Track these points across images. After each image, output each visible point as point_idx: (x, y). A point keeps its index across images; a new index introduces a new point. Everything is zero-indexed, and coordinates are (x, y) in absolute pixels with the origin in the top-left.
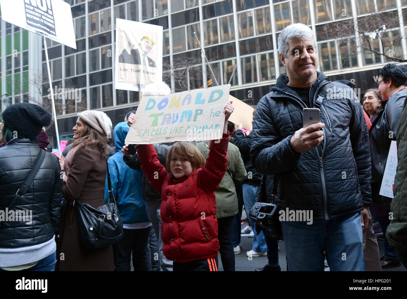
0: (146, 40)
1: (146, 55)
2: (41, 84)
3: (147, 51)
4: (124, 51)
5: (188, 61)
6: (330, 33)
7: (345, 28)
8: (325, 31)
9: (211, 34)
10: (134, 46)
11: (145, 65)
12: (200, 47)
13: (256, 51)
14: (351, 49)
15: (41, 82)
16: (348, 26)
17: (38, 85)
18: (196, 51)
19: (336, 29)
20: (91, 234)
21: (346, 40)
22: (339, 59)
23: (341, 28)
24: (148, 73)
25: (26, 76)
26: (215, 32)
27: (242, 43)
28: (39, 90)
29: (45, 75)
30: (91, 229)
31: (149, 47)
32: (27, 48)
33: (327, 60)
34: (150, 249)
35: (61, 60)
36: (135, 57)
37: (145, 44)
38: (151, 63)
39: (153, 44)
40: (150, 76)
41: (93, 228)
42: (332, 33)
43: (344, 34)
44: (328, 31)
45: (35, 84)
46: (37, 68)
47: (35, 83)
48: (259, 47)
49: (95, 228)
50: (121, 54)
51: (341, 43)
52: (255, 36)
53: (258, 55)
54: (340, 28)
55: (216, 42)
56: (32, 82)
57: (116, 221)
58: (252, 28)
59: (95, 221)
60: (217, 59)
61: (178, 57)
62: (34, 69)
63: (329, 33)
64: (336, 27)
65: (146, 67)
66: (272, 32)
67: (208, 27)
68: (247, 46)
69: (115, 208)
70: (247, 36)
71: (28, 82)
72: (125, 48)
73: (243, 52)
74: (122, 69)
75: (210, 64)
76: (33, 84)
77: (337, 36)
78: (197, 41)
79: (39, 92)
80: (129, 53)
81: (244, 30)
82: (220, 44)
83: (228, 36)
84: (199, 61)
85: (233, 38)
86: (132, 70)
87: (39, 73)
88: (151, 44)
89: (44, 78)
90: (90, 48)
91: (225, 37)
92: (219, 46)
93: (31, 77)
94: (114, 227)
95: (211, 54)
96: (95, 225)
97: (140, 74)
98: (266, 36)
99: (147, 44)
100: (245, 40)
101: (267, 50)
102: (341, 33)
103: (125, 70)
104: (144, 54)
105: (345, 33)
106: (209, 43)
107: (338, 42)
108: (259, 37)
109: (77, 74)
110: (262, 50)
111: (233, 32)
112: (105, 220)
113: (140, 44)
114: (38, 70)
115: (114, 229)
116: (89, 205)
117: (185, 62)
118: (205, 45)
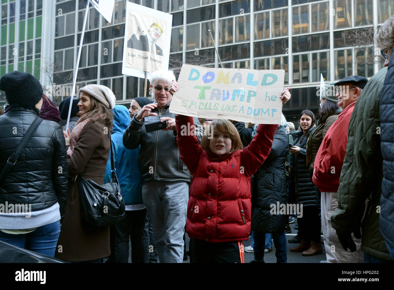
0: (155, 27)
1: (154, 42)
2: (52, 73)
3: (156, 38)
4: (133, 36)
5: (201, 59)
6: (348, 39)
7: (364, 35)
8: (343, 38)
9: (226, 34)
10: (143, 32)
11: (152, 52)
12: (214, 46)
13: (271, 54)
14: (368, 58)
15: (53, 71)
16: (368, 34)
17: (49, 74)
18: (209, 49)
19: (355, 35)
20: (94, 210)
21: (365, 48)
22: (355, 67)
23: (360, 35)
24: (155, 61)
25: (38, 63)
26: (231, 33)
27: (257, 45)
28: (50, 78)
29: (56, 64)
30: (95, 205)
31: (158, 34)
32: (40, 36)
33: (342, 69)
34: (148, 234)
35: (73, 49)
36: (143, 44)
37: (154, 31)
38: (159, 51)
39: (162, 32)
40: (157, 64)
41: (97, 204)
42: (350, 39)
43: (363, 42)
44: (347, 37)
45: (47, 73)
46: (49, 56)
47: (47, 71)
48: (274, 50)
49: (99, 205)
50: (130, 40)
51: (358, 51)
52: (271, 38)
53: (272, 58)
54: (358, 35)
55: (231, 41)
56: (43, 70)
57: (120, 200)
58: (268, 31)
59: (99, 198)
60: (230, 60)
61: (191, 54)
62: (46, 58)
63: (346, 39)
64: (355, 34)
65: (154, 55)
66: (288, 35)
67: (224, 27)
68: (262, 48)
69: (118, 188)
70: (262, 38)
71: (40, 69)
72: (134, 33)
73: (257, 54)
74: (130, 55)
75: (222, 64)
76: (45, 72)
77: (355, 43)
78: (212, 40)
79: (50, 81)
80: (138, 39)
81: (261, 32)
82: (234, 43)
83: (243, 37)
84: (212, 59)
85: (249, 39)
86: (140, 56)
87: (50, 61)
88: (160, 31)
89: (55, 67)
90: (102, 40)
91: (240, 38)
92: (233, 45)
93: (43, 65)
94: (118, 206)
95: (225, 53)
96: (99, 201)
97: (147, 61)
98: (282, 39)
99: (156, 31)
100: (261, 42)
101: (282, 53)
102: (359, 40)
103: (133, 56)
104: (152, 41)
105: (364, 40)
106: (223, 43)
107: (355, 50)
108: (275, 40)
109: (89, 65)
110: (276, 53)
111: (249, 34)
112: (109, 197)
113: (149, 31)
114: (50, 58)
115: (118, 208)
116: (93, 182)
117: (197, 59)
118: (219, 45)
